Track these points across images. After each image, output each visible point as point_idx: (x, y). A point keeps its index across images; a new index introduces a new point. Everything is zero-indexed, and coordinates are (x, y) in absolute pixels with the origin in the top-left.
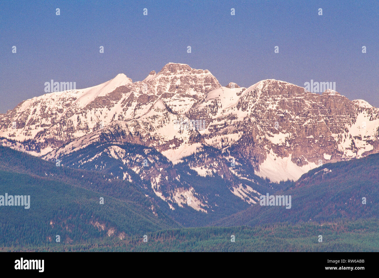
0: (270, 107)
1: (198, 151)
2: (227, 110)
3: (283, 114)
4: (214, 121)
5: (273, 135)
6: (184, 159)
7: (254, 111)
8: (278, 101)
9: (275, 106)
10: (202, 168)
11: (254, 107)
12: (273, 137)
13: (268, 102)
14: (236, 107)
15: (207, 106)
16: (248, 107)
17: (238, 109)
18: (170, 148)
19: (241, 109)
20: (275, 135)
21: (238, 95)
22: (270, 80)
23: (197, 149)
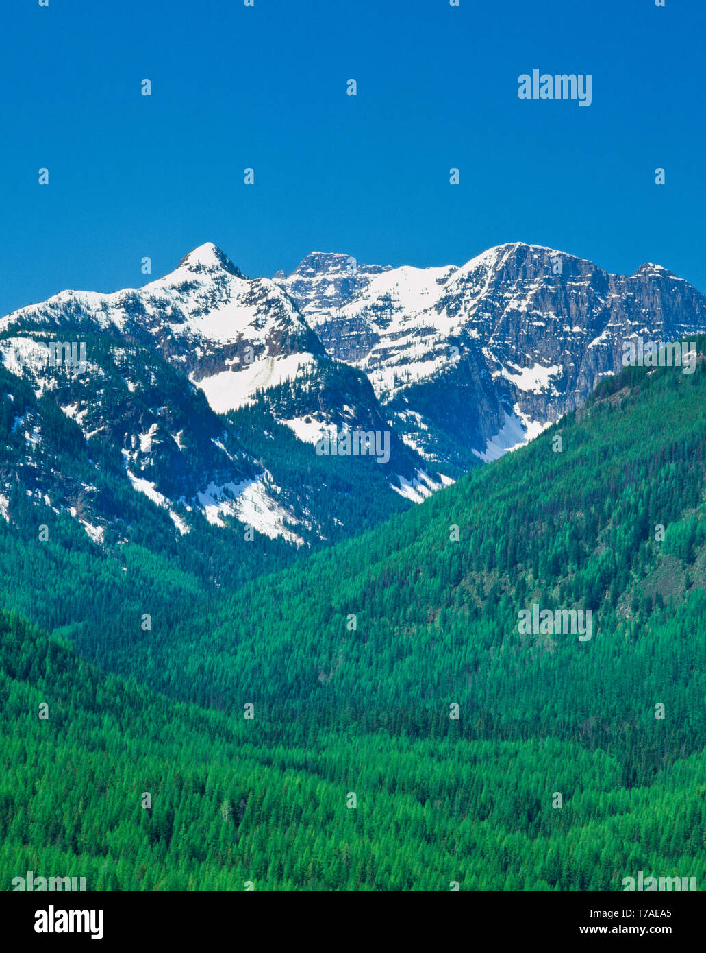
0: (513, 305)
1: (300, 374)
2: (413, 315)
3: (544, 320)
4: (381, 340)
5: (520, 370)
6: (259, 395)
7: (476, 315)
8: (530, 293)
9: (524, 303)
10: (308, 421)
11: (475, 306)
12: (520, 374)
13: (507, 295)
14: (434, 309)
15: (366, 308)
16: (462, 307)
17: (439, 313)
18: (226, 368)
19: (444, 311)
20: (525, 370)
21: (440, 284)
22: (511, 244)
23: (299, 368)
